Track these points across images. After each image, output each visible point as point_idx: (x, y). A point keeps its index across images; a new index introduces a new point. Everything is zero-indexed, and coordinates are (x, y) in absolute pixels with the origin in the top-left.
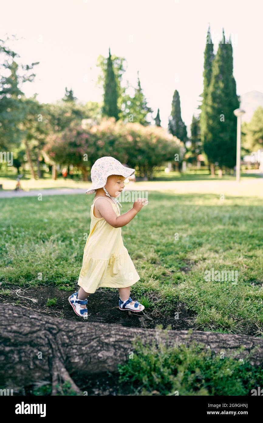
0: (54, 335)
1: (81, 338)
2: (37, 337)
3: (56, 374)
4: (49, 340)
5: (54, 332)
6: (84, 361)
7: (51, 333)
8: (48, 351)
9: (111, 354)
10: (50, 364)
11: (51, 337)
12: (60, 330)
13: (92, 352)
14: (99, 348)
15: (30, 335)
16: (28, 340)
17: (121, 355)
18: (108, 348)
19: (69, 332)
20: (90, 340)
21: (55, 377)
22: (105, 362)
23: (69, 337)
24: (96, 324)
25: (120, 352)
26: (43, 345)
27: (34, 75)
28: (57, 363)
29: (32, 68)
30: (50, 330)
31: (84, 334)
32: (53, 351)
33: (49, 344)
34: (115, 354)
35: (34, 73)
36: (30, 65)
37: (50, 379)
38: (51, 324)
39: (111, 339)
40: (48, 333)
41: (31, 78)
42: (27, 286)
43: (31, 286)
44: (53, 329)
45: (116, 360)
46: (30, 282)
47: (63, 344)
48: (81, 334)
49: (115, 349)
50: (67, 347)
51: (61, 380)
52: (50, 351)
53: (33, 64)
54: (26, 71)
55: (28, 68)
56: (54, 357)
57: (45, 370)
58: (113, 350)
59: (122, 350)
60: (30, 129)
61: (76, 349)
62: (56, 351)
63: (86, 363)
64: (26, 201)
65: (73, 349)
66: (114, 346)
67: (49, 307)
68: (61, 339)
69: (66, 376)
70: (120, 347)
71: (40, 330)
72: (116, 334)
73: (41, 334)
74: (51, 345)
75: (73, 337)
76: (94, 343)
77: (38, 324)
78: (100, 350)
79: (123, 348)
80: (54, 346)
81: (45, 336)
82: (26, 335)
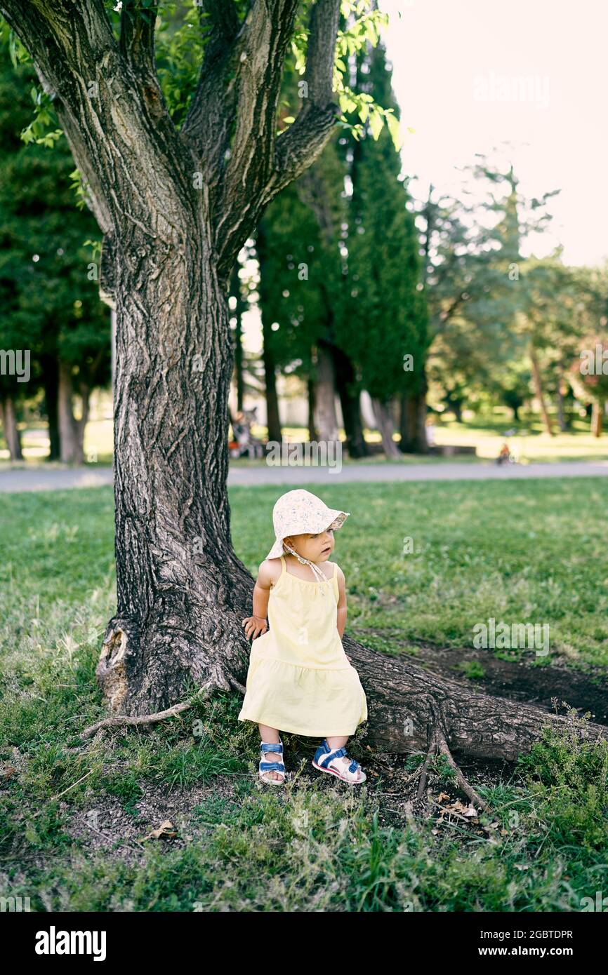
0: (439, 701)
1: (474, 711)
2: (417, 700)
3: (433, 744)
4: (430, 705)
5: (440, 697)
6: (473, 739)
7: (436, 698)
8: (428, 718)
9: (511, 738)
10: (429, 734)
11: (434, 702)
12: (448, 697)
13: (486, 731)
14: (496, 728)
15: (408, 696)
16: (406, 701)
17: (525, 743)
18: (508, 730)
19: (459, 701)
20: (486, 717)
21: (432, 748)
22: (501, 746)
23: (458, 708)
24: (500, 699)
25: (524, 738)
26: (423, 710)
27: (549, 217)
28: (438, 733)
29: (545, 204)
30: (435, 695)
31: (479, 707)
32: (434, 719)
33: (431, 710)
34: (517, 740)
35: (550, 214)
36: (540, 199)
37: (426, 749)
38: (439, 688)
39: (515, 721)
40: (432, 697)
41: (543, 223)
42: (447, 646)
43: (453, 647)
44: (440, 694)
45: (517, 747)
46: (454, 641)
47: (449, 714)
48: (476, 706)
49: (518, 733)
50: (453, 718)
51: (437, 752)
52: (431, 718)
53: (547, 195)
54: (532, 210)
55: (535, 204)
56: (434, 726)
57: (422, 739)
58: (514, 734)
59: (528, 736)
60: (541, 325)
61: (465, 722)
62: (438, 719)
63: (475, 742)
64: (511, 488)
65: (461, 722)
66: (517, 729)
67: (470, 679)
68: (447, 707)
69: (445, 749)
70: (526, 733)
71: (422, 692)
72: (523, 716)
73: (422, 696)
74: (433, 712)
75: (463, 707)
76: (490, 721)
77: (421, 685)
78: (498, 731)
79: (530, 734)
80: (436, 714)
81: (428, 701)
82: (405, 694)
